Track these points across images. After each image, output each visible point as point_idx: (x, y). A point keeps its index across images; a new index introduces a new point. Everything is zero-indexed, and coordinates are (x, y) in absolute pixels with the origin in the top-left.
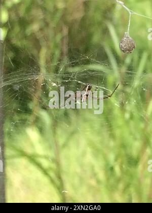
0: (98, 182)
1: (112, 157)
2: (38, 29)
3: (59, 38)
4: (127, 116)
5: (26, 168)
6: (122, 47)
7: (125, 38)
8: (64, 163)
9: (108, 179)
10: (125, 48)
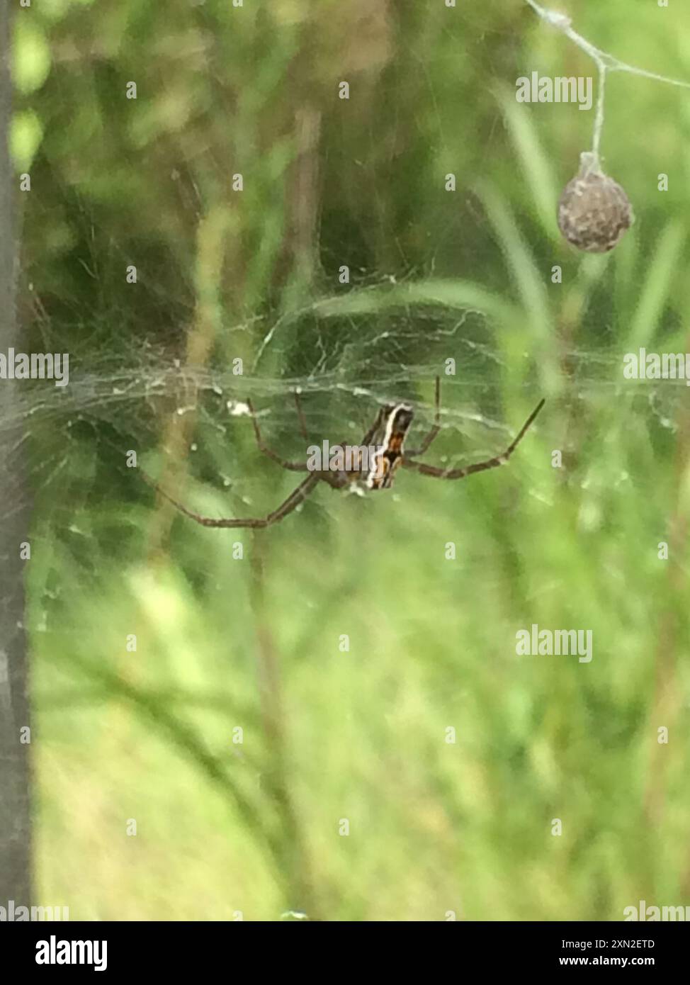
0: (458, 819)
1: (518, 703)
2: (186, 118)
3: (278, 161)
4: (590, 515)
5: (127, 749)
6: (567, 225)
7: (582, 183)
8: (298, 727)
9: (501, 807)
10: (581, 228)
